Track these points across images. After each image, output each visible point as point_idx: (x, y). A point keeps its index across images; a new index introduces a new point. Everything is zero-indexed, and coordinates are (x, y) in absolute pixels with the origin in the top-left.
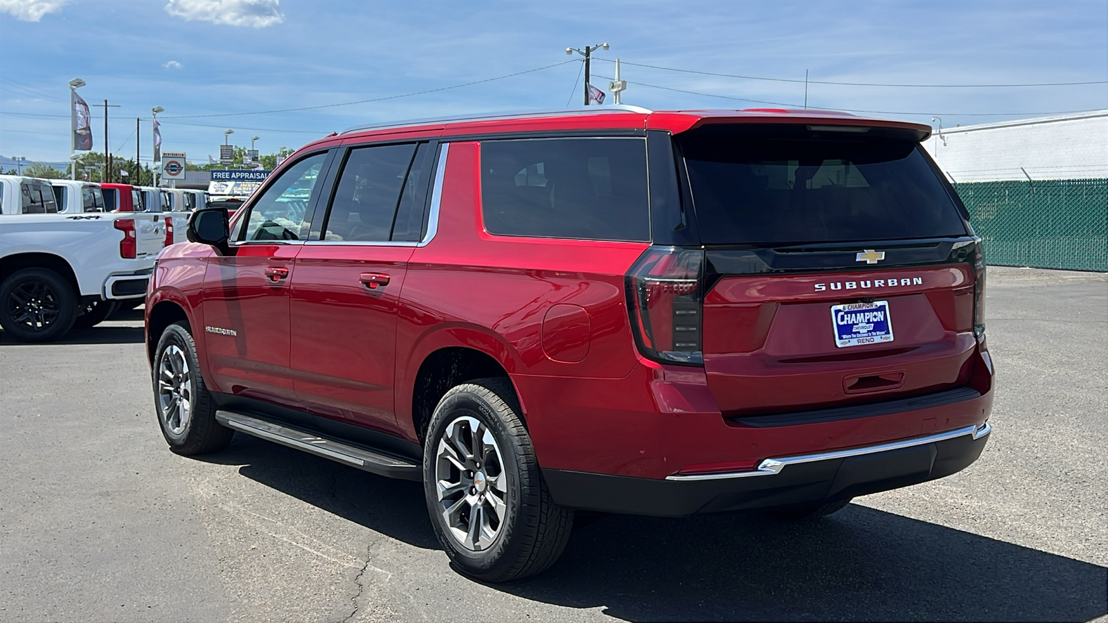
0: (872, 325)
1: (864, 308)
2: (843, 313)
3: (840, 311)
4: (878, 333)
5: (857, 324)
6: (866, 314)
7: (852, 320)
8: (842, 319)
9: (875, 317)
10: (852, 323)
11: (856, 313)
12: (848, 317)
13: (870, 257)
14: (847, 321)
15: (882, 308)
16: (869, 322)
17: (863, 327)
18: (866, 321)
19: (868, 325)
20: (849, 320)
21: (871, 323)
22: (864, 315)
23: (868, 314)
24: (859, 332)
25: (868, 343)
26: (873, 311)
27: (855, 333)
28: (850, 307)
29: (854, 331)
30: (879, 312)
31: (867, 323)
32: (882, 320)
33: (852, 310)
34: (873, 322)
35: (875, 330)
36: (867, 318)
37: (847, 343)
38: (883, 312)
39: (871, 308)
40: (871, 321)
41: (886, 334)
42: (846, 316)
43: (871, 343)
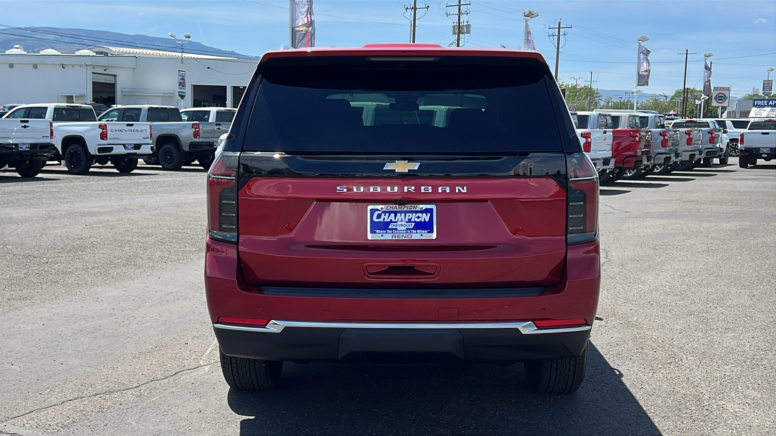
0: (414, 224)
1: (405, 209)
2: (381, 212)
3: (378, 210)
4: (418, 231)
5: (396, 222)
6: (408, 215)
7: (390, 218)
8: (379, 216)
9: (418, 217)
10: (389, 220)
11: (396, 213)
12: (385, 215)
13: (401, 167)
14: (384, 219)
15: (430, 211)
16: (410, 221)
17: (402, 225)
18: (407, 220)
19: (408, 224)
20: (385, 218)
21: (413, 222)
22: (405, 216)
23: (410, 214)
24: (396, 229)
25: (404, 238)
26: (417, 212)
27: (390, 229)
28: (389, 208)
29: (390, 227)
30: (424, 214)
31: (407, 222)
32: (427, 220)
33: (391, 210)
34: (415, 222)
35: (415, 228)
36: (407, 218)
37: (379, 237)
38: (429, 214)
39: (415, 210)
40: (412, 220)
41: (428, 232)
42: (383, 214)
43: (407, 238)
